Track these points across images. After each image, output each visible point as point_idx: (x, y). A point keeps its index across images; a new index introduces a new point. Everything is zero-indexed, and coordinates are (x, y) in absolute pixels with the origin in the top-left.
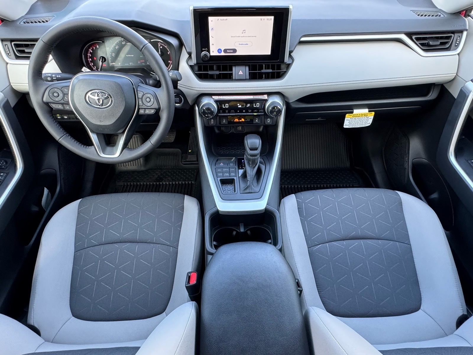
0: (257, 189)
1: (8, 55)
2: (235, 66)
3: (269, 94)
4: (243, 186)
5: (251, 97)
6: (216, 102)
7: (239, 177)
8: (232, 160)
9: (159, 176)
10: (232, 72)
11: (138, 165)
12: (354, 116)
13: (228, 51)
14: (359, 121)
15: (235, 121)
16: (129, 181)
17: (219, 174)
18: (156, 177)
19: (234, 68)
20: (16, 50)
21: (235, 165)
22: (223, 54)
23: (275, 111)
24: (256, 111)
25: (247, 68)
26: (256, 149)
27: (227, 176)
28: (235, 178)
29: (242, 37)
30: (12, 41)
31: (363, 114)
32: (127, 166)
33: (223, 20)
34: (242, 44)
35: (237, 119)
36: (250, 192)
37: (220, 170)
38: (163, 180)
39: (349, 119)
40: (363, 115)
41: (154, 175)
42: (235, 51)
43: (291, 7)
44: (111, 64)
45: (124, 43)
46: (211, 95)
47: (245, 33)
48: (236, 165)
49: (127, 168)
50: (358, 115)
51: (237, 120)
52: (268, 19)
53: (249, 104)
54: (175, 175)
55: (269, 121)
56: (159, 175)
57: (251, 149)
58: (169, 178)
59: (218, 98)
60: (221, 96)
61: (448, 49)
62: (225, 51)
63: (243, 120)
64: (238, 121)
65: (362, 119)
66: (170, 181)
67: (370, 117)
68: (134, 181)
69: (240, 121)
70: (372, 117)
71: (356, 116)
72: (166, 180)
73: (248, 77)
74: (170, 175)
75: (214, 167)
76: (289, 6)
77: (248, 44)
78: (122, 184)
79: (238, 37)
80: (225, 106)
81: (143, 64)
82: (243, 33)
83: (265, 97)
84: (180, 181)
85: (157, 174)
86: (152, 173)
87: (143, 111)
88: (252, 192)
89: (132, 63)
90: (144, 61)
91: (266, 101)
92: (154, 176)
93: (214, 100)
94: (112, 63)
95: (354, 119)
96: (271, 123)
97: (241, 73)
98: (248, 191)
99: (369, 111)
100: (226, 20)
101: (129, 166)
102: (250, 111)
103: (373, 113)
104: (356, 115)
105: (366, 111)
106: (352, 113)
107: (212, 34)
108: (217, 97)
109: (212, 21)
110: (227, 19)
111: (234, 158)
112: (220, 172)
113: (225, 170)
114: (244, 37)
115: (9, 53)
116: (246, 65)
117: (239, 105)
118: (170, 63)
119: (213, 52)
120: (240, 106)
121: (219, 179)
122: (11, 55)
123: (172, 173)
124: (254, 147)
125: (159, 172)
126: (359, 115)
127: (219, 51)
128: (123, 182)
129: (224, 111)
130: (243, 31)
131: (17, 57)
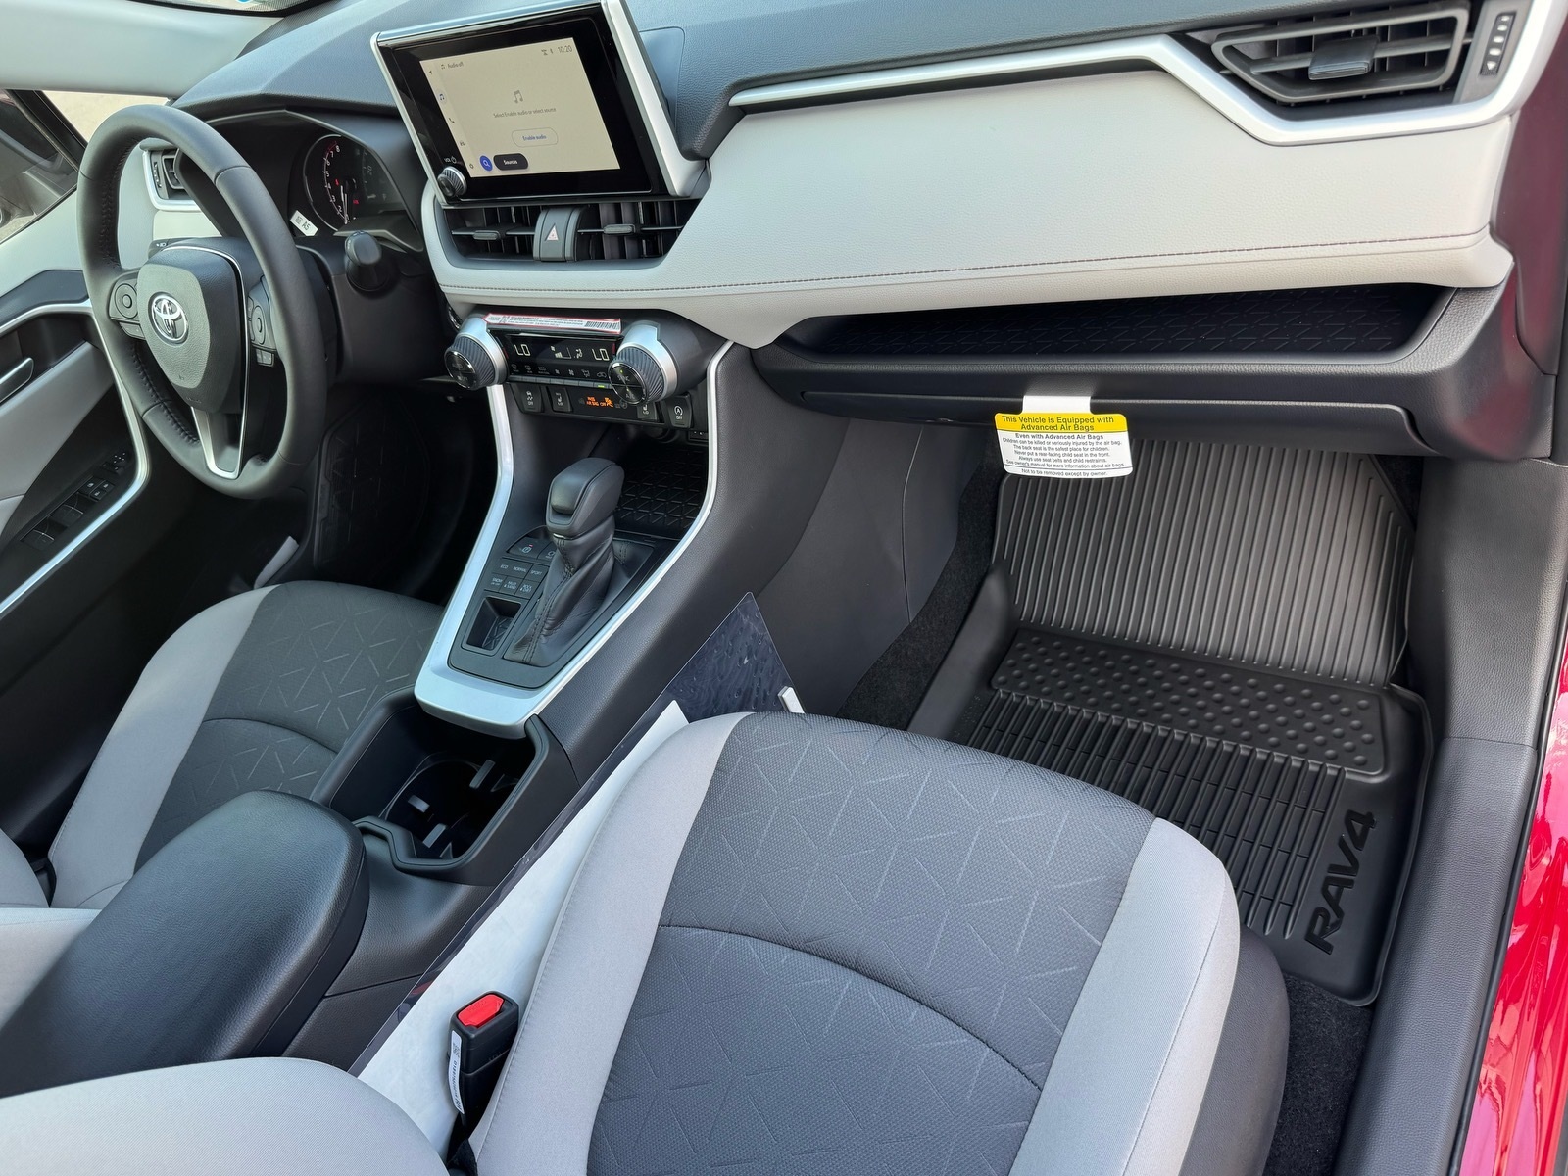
2: (547, 208)
7: (536, 603)
10: (534, 233)
12: (1026, 425)
13: (506, 163)
14: (1062, 452)
15: (588, 403)
19: (540, 219)
22: (496, 172)
23: (624, 382)
24: (601, 374)
25: (574, 218)
29: (519, 113)
31: (1065, 421)
33: (454, 65)
34: (530, 138)
35: (593, 399)
36: (522, 658)
37: (508, 567)
39: (1012, 436)
40: (1072, 424)
42: (522, 160)
46: (481, 309)
47: (521, 100)
50: (1043, 421)
51: (593, 402)
52: (563, 51)
53: (581, 350)
55: (679, 414)
57: (559, 514)
59: (497, 322)
60: (510, 317)
61: (1446, 93)
62: (499, 161)
63: (608, 402)
64: (596, 404)
65: (1071, 441)
67: (1107, 437)
69: (604, 404)
70: (1124, 438)
71: (1038, 428)
73: (569, 253)
77: (545, 137)
79: (511, 114)
80: (520, 349)
82: (516, 101)
83: (612, 327)
87: (260, 356)
88: (533, 661)
91: (619, 340)
93: (490, 328)
95: (1031, 439)
97: (553, 235)
98: (519, 654)
99: (1096, 409)
100: (460, 66)
102: (586, 373)
103: (1120, 420)
104: (1035, 421)
105: (1079, 404)
106: (1017, 408)
107: (445, 112)
108: (501, 316)
110: (461, 64)
112: (502, 575)
113: (519, 569)
114: (524, 113)
115: (158, 183)
116: (574, 207)
117: (556, 352)
119: (472, 166)
120: (559, 355)
124: (564, 506)
126: (1047, 424)
127: (485, 164)
129: (521, 365)
130: (516, 93)
131: (170, 194)
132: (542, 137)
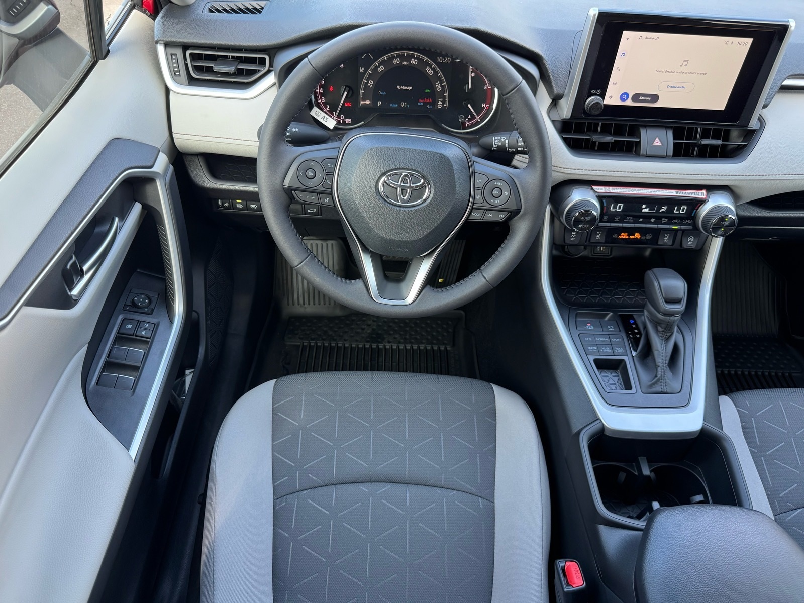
0: (676, 386)
1: (174, 74)
2: (645, 126)
3: (711, 188)
4: (645, 377)
5: (673, 193)
6: (601, 198)
7: (633, 357)
8: (606, 319)
9: (374, 330)
10: (638, 140)
11: (330, 304)
13: (641, 98)
15: (620, 237)
16: (313, 337)
17: (589, 348)
18: (369, 331)
19: (643, 132)
20: (192, 65)
21: (618, 330)
22: (629, 103)
23: (723, 225)
24: (676, 221)
25: (670, 134)
26: (677, 301)
27: (607, 354)
28: (625, 358)
29: (677, 73)
30: (186, 47)
32: (306, 305)
33: (650, 38)
34: (673, 87)
35: (626, 234)
36: (663, 390)
37: (590, 339)
38: (384, 338)
41: (363, 327)
42: (655, 98)
43: (792, 24)
44: (362, 102)
45: (397, 62)
46: (589, 183)
47: (686, 65)
48: (620, 331)
49: (305, 308)
51: (624, 235)
52: (739, 43)
53: (666, 207)
54: (407, 329)
55: (690, 241)
56: (374, 327)
57: (669, 301)
58: (397, 336)
59: (603, 191)
60: (611, 188)
62: (636, 97)
63: (637, 236)
64: (627, 237)
66: (400, 343)
68: (324, 337)
69: (632, 237)
72: (391, 340)
73: (671, 152)
74: (397, 328)
75: (576, 333)
76: (788, 21)
77: (685, 88)
78: (299, 344)
79: (670, 72)
80: (615, 207)
81: (428, 106)
82: (681, 66)
83: (702, 194)
84: (422, 343)
85: (369, 325)
86: (358, 322)
87: (479, 215)
88: (668, 391)
89: (406, 103)
90: (431, 100)
91: (702, 202)
92: (363, 329)
93: (597, 194)
94: (365, 101)
96: (694, 246)
97: (657, 142)
98: (658, 388)
100: (656, 39)
101: (309, 304)
102: (664, 220)
107: (619, 62)
108: (603, 188)
109: (627, 39)
110: (659, 38)
111: (611, 314)
112: (592, 345)
113: (601, 339)
114: (681, 72)
115: (177, 72)
116: (667, 127)
117: (646, 208)
118: (484, 108)
119: (611, 97)
120: (647, 210)
121: (592, 358)
122: (180, 75)
123: (402, 325)
124: (674, 296)
125: (374, 321)
127: (624, 97)
128: (300, 338)
129: (612, 217)
130: (685, 61)
131: (192, 81)
132: (682, 88)
